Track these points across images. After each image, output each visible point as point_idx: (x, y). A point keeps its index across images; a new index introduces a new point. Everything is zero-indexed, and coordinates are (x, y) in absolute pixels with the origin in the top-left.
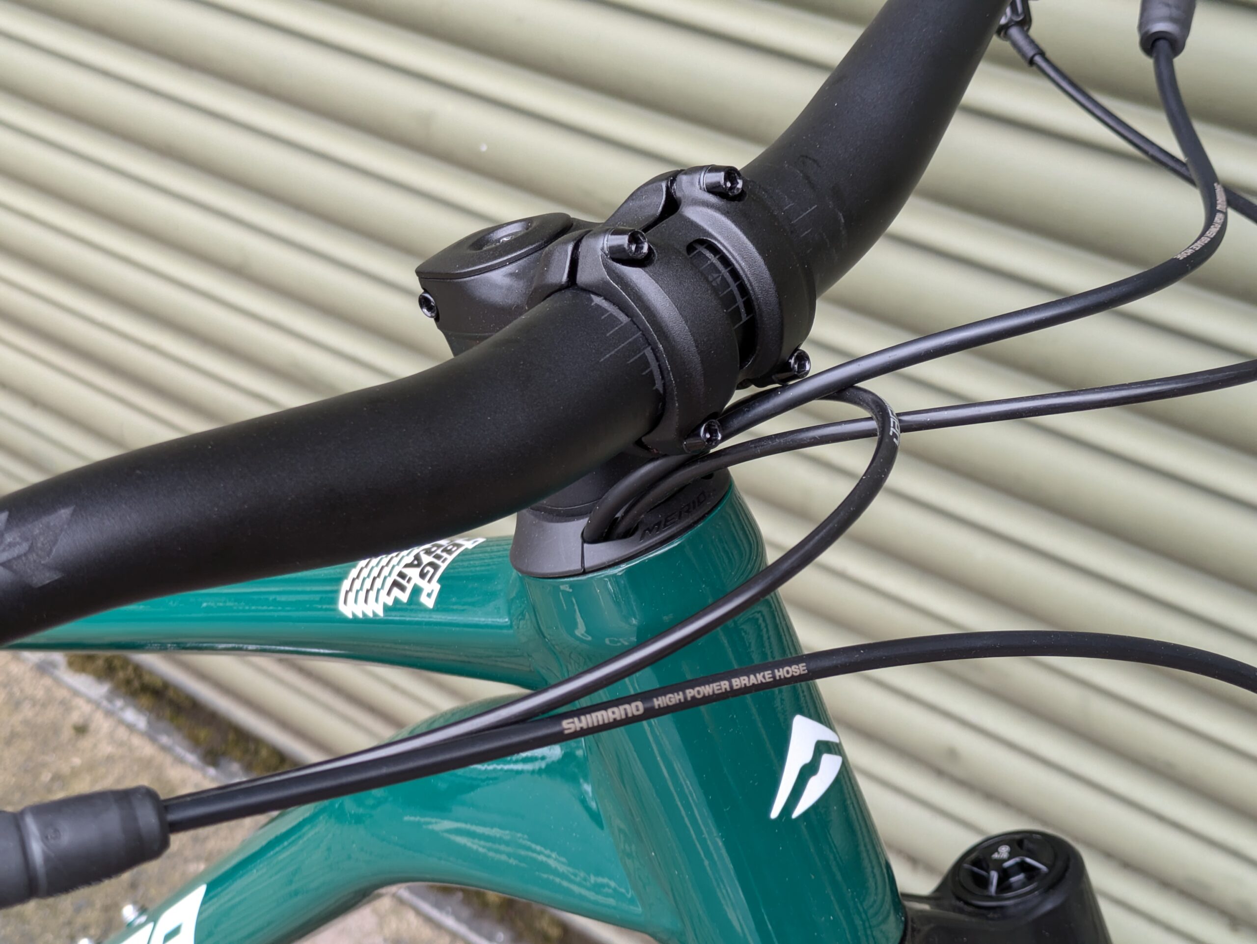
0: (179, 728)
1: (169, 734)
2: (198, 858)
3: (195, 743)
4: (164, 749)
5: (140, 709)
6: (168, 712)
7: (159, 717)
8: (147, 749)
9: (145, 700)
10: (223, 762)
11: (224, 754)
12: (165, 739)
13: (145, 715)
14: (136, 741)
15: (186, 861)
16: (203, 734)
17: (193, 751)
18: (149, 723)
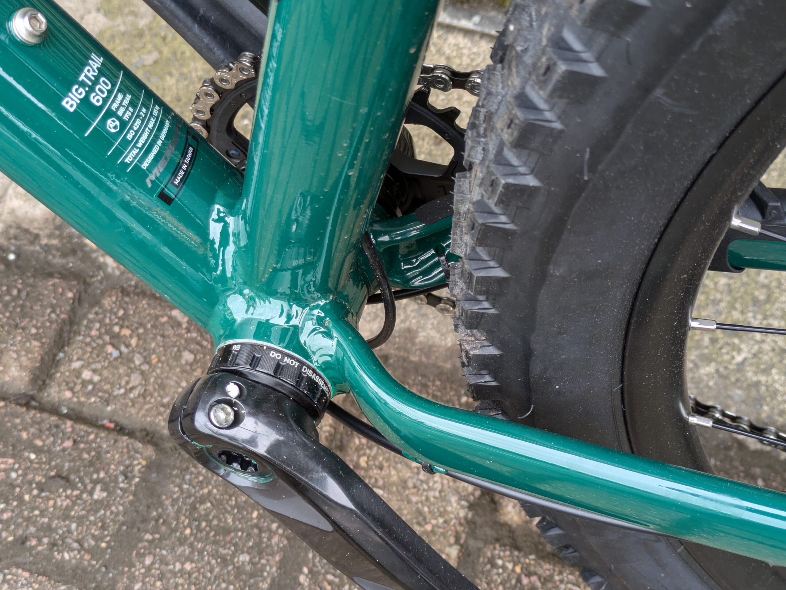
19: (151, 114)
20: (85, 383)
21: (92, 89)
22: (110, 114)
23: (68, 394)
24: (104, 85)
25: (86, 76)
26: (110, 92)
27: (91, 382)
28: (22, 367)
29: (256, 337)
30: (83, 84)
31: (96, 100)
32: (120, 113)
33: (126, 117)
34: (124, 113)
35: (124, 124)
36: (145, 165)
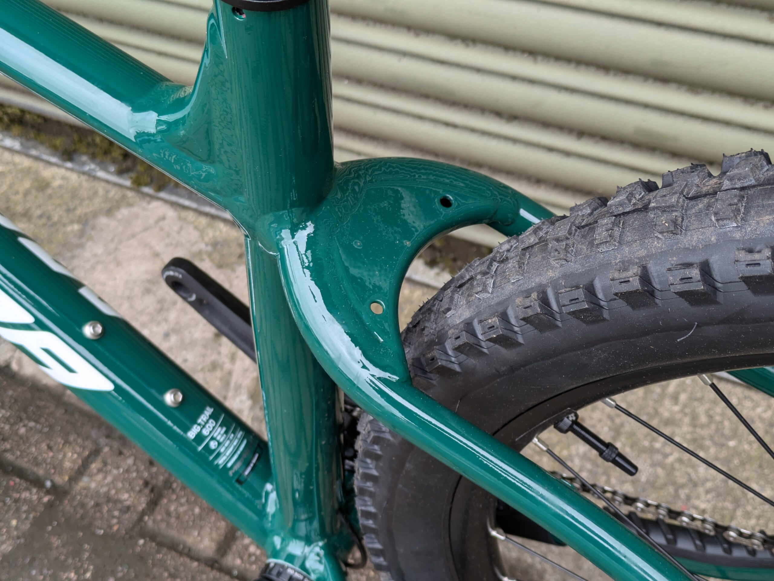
0: (42, 143)
1: (35, 148)
2: (72, 222)
3: (54, 149)
4: (37, 158)
5: (14, 137)
6: (32, 134)
7: (28, 139)
8: (26, 162)
9: (16, 129)
10: (75, 157)
11: (75, 151)
12: (34, 152)
13: (17, 139)
14: (17, 159)
15: (64, 225)
16: (58, 142)
17: (53, 155)
18: (22, 144)
19: (236, 437)
20: (250, 555)
21: (204, 426)
22: (213, 439)
23: (238, 562)
24: (212, 423)
25: (202, 420)
26: (214, 428)
27: (254, 554)
28: (212, 540)
29: (286, 560)
30: (199, 425)
31: (205, 432)
32: (218, 438)
33: (221, 440)
34: (221, 438)
35: (219, 444)
36: (229, 465)
